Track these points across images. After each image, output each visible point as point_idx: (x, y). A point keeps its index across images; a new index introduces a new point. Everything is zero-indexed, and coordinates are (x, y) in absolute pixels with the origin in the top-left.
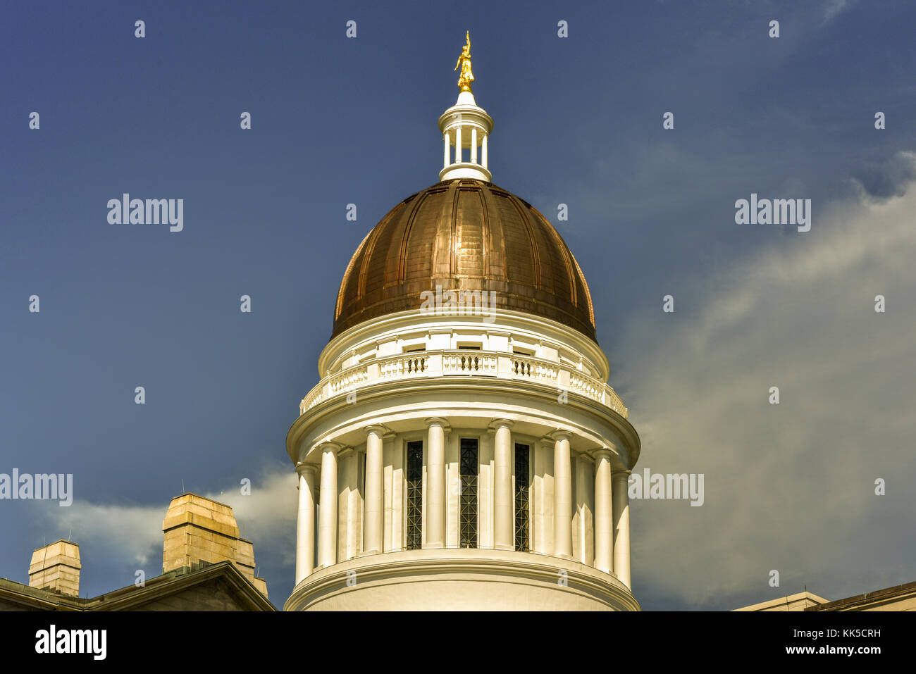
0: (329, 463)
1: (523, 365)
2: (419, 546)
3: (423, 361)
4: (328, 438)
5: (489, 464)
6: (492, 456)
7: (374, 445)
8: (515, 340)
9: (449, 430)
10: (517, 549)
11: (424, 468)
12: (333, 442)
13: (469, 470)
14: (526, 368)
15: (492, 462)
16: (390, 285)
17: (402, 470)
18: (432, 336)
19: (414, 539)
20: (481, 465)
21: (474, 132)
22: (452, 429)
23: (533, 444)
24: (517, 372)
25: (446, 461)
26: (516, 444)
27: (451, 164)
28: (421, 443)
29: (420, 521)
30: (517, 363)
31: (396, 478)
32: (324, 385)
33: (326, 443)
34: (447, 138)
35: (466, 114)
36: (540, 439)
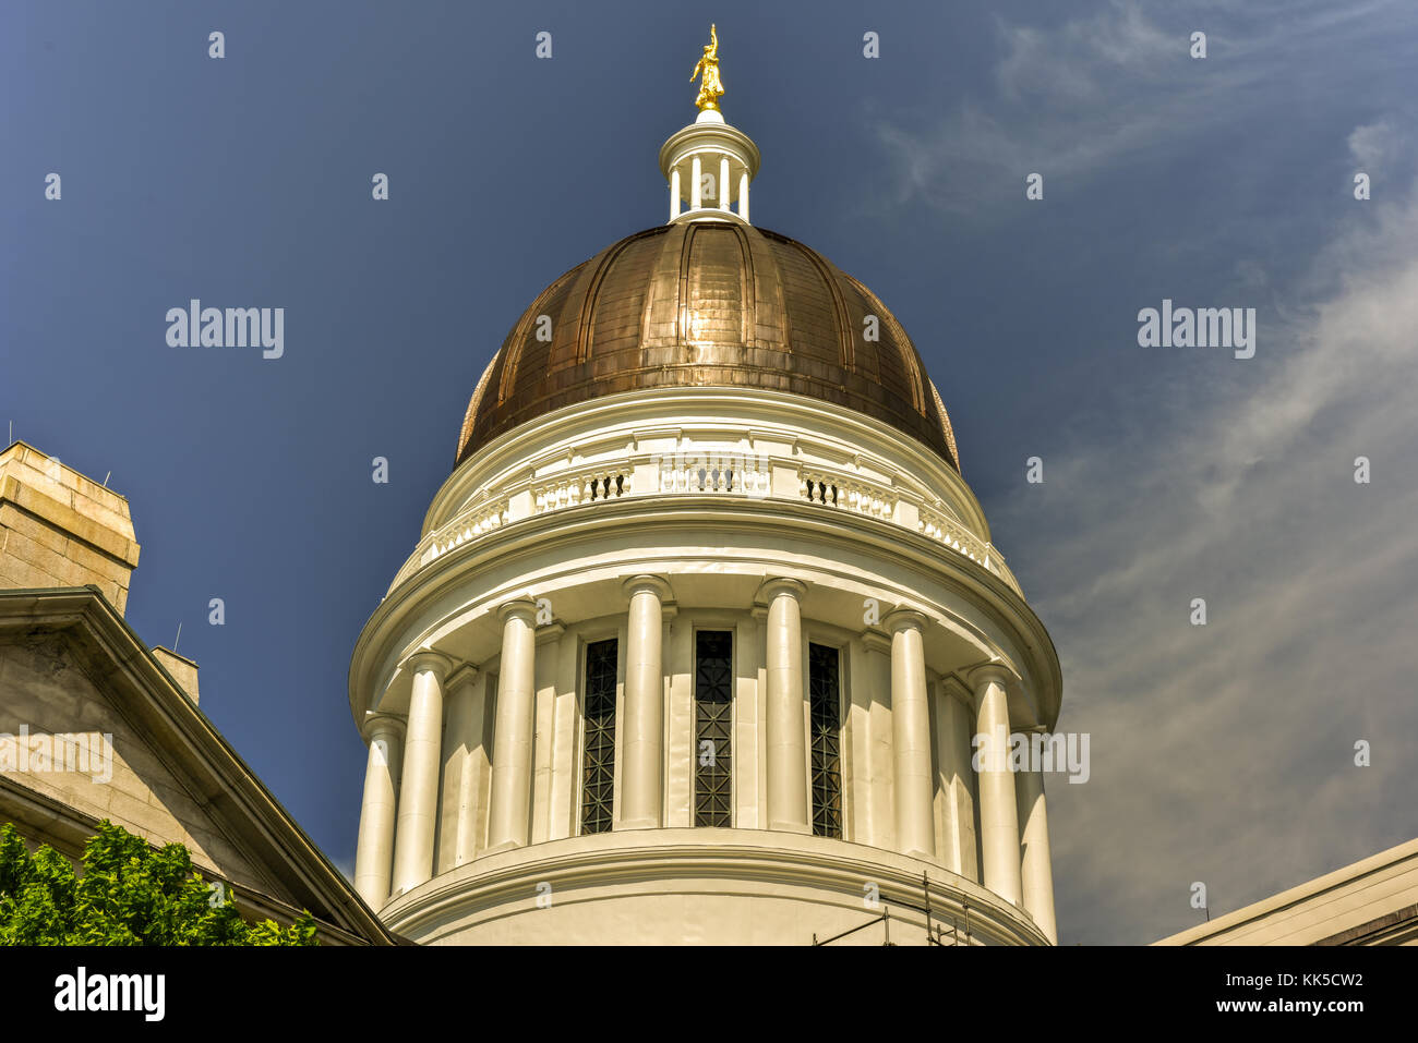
0: (426, 690)
1: (823, 488)
2: (606, 826)
3: (620, 480)
4: (427, 644)
5: (755, 676)
6: (762, 659)
7: (518, 641)
8: (805, 452)
9: (673, 610)
10: (819, 830)
11: (620, 687)
12: (436, 651)
13: (714, 688)
14: (829, 491)
15: (762, 672)
16: (561, 367)
17: (573, 694)
18: (639, 442)
19: (597, 815)
20: (739, 680)
21: (725, 165)
22: (679, 610)
23: (846, 646)
24: (810, 496)
25: (667, 668)
26: (811, 644)
27: (681, 212)
28: (615, 642)
29: (610, 794)
30: (810, 485)
31: (562, 712)
32: (423, 554)
33: (423, 652)
34: (676, 178)
35: (710, 135)
36: (860, 635)
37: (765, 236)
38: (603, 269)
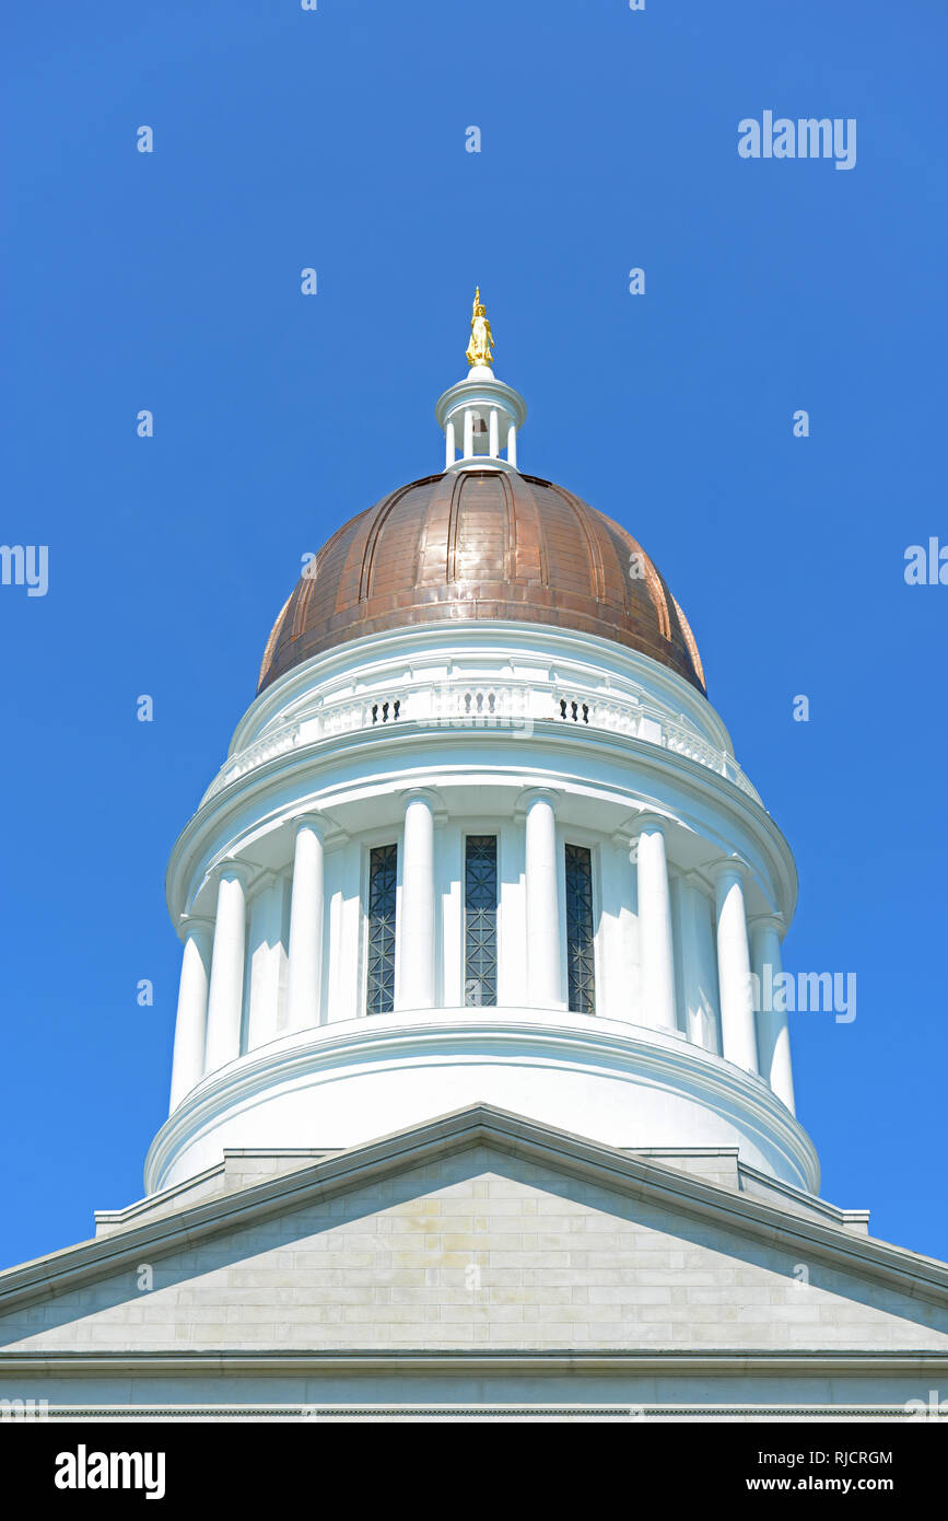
0: (231, 896)
1: (574, 706)
2: (389, 1008)
3: (397, 706)
4: (231, 854)
5: (518, 881)
7: (308, 847)
8: (561, 677)
9: (444, 818)
10: (572, 1008)
11: (399, 889)
12: (239, 859)
14: (580, 712)
15: (522, 876)
16: (346, 606)
17: (357, 898)
18: (415, 672)
19: (381, 997)
20: (503, 885)
21: (494, 416)
22: (450, 818)
23: (597, 845)
24: (563, 715)
26: (566, 845)
27: (455, 461)
28: (395, 846)
30: (563, 705)
31: (350, 913)
32: (227, 773)
33: (228, 861)
34: (450, 430)
35: (483, 389)
36: (610, 836)
37: (527, 481)
38: (382, 517)
